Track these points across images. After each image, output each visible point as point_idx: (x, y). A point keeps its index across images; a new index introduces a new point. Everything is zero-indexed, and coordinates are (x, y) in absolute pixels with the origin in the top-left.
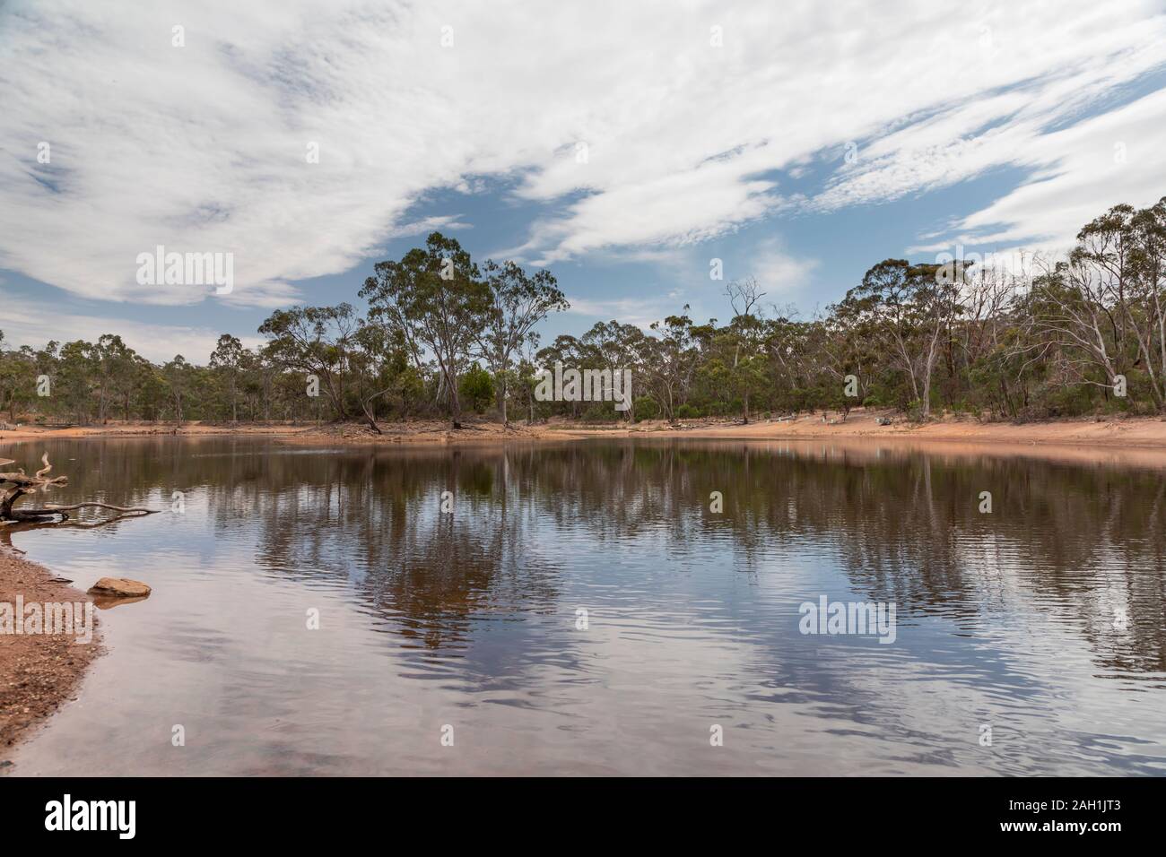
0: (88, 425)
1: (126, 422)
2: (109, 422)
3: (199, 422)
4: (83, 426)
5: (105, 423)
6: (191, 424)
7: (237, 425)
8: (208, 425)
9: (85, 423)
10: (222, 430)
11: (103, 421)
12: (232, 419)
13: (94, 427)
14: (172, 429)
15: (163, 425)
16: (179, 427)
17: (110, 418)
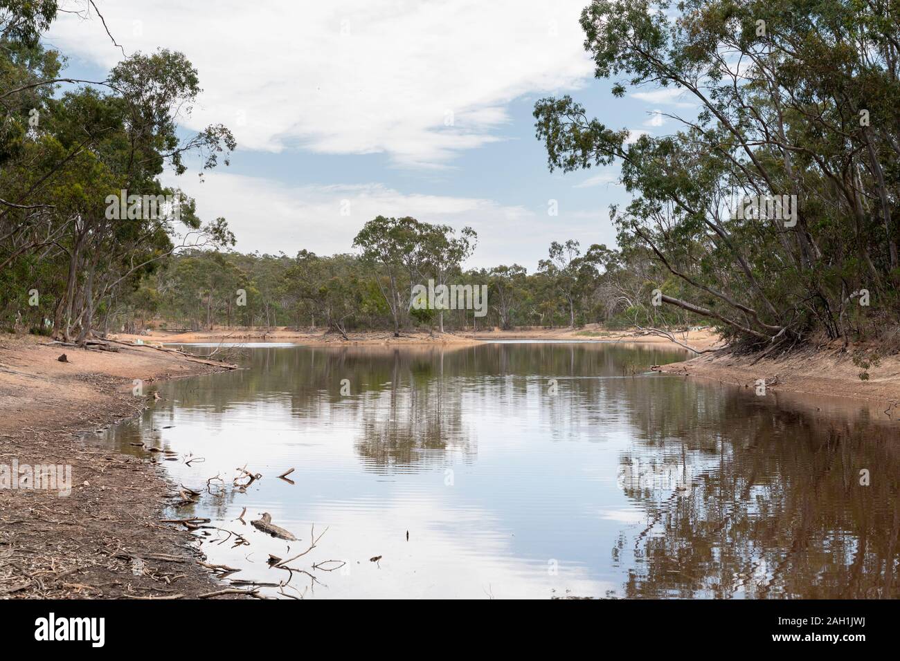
0: (198, 331)
1: (227, 327)
2: (215, 327)
3: (284, 327)
4: (195, 331)
5: (211, 329)
6: (278, 330)
7: (315, 330)
8: (292, 330)
9: (196, 329)
10: (302, 335)
11: (209, 327)
12: (311, 325)
13: (203, 332)
14: (262, 334)
15: (255, 330)
16: (268, 332)
17: (216, 324)
